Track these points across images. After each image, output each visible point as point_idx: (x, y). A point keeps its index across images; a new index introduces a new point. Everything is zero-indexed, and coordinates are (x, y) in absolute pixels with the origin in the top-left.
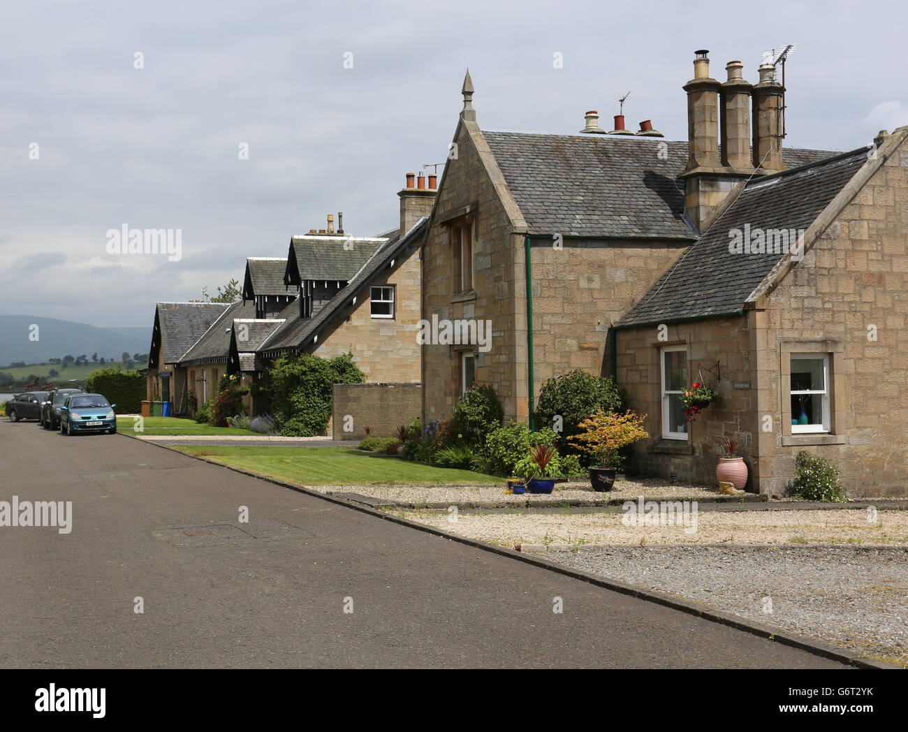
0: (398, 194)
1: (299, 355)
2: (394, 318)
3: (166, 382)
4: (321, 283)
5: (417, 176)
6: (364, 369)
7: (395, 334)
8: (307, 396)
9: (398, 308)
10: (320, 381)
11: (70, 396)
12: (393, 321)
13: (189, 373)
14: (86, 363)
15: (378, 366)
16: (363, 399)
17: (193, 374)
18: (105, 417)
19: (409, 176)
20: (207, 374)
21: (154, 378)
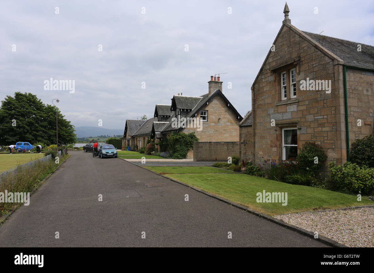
0: (208, 82)
1: (179, 132)
2: (207, 121)
3: (129, 141)
4: (183, 110)
5: (214, 77)
6: (198, 137)
7: (208, 126)
8: (181, 146)
9: (209, 117)
10: (185, 141)
11: (102, 145)
12: (207, 122)
13: (135, 139)
14: (106, 137)
15: (203, 136)
16: (203, 147)
17: (137, 139)
18: (114, 152)
19: (212, 77)
20: (141, 139)
21: (125, 140)
